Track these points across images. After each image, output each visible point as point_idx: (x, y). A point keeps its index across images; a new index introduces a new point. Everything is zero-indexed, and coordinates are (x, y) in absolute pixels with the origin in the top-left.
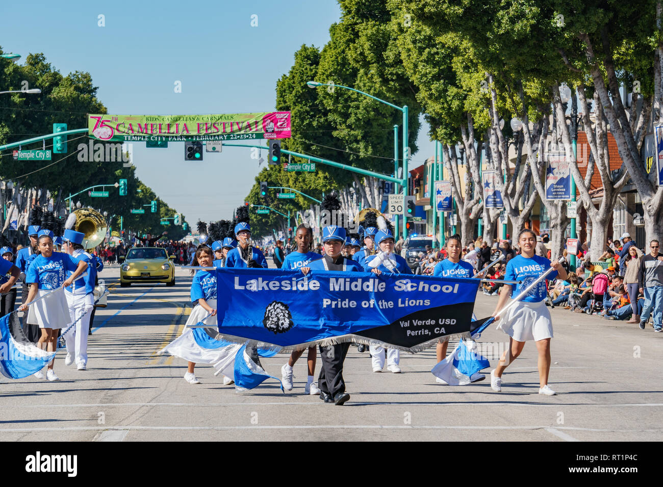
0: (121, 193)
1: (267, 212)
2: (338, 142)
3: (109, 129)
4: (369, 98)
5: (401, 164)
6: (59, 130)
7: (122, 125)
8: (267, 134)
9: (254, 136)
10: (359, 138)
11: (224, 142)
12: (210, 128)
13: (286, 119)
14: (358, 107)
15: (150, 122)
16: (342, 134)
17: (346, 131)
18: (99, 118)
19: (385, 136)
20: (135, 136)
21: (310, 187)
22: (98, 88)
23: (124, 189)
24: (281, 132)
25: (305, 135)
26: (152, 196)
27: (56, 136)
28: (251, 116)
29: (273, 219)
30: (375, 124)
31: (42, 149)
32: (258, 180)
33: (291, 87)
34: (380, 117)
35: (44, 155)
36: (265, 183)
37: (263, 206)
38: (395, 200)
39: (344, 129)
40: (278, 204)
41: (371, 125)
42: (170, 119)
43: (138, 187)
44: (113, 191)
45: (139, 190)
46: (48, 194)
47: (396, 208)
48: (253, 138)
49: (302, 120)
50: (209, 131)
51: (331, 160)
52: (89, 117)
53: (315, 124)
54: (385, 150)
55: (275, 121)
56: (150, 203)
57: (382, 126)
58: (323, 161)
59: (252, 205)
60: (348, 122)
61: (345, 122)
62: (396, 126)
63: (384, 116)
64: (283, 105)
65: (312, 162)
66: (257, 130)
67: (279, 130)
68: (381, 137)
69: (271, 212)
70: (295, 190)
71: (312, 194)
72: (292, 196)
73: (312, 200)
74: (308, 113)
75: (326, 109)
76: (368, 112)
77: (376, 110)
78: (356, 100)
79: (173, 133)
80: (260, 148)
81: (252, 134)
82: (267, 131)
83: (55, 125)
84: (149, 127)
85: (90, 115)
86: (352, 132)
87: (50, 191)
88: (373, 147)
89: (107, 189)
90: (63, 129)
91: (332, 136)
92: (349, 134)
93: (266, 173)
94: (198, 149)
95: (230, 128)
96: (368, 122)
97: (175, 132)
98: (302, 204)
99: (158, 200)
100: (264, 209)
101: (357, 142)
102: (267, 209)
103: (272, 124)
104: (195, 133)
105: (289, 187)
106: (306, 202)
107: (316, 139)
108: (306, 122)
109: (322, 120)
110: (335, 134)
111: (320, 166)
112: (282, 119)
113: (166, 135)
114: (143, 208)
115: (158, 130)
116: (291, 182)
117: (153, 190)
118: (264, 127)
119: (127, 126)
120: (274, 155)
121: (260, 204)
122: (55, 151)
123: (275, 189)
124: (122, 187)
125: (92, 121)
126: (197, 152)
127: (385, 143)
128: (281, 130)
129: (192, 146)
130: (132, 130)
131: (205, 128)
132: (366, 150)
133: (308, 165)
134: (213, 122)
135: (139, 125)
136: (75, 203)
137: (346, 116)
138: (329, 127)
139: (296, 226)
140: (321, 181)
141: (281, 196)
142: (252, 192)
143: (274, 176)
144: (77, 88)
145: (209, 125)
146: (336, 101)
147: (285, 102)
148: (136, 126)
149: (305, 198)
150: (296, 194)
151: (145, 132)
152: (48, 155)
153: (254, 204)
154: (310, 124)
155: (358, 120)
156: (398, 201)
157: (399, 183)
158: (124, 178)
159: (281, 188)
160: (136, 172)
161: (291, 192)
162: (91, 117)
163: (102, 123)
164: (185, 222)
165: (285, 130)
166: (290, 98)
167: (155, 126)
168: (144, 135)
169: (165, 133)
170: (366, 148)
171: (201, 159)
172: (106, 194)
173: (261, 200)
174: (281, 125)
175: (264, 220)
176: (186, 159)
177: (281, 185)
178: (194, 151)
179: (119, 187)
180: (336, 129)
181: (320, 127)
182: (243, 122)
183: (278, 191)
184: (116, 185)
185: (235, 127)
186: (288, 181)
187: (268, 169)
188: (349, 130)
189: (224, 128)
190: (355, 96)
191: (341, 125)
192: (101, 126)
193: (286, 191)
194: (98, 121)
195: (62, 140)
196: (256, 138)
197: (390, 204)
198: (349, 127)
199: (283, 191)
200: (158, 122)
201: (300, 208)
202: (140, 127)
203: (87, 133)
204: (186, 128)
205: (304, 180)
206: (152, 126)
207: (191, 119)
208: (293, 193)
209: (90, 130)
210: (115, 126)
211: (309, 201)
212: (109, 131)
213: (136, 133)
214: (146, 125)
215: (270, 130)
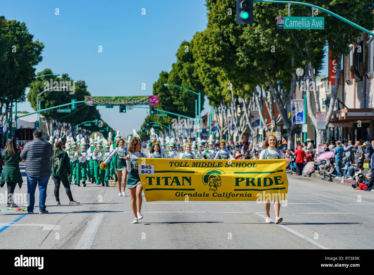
0: (96, 124)
2: (176, 106)
4: (186, 90)
5: (198, 114)
6: (74, 101)
7: (97, 100)
10: (183, 104)
11: (134, 106)
12: (129, 101)
13: (156, 98)
14: (182, 94)
15: (107, 99)
16: (177, 103)
22: (87, 86)
24: (155, 102)
25: (163, 104)
26: (107, 125)
27: (73, 104)
28: (144, 97)
30: (188, 100)
31: (68, 109)
32: (146, 120)
33: (158, 86)
35: (68, 111)
36: (148, 121)
42: (114, 98)
46: (69, 125)
50: (129, 102)
51: (173, 113)
53: (167, 99)
54: (192, 109)
55: (153, 99)
56: (106, 128)
57: (191, 100)
58: (170, 113)
59: (143, 129)
60: (179, 99)
62: (196, 100)
63: (192, 97)
64: (155, 93)
65: (166, 113)
66: (146, 102)
68: (191, 104)
72: (158, 126)
74: (164, 95)
75: (170, 94)
76: (186, 95)
77: (189, 95)
78: (182, 91)
79: (115, 103)
80: (147, 108)
81: (144, 103)
82: (149, 102)
83: (72, 100)
84: (107, 101)
85: (85, 96)
86: (180, 103)
87: (70, 123)
89: (91, 123)
90: (75, 101)
91: (173, 104)
93: (149, 117)
95: (136, 101)
96: (186, 99)
99: (109, 127)
101: (182, 106)
103: (151, 100)
104: (124, 103)
107: (167, 105)
108: (164, 99)
109: (169, 98)
110: (174, 103)
111: (168, 115)
113: (113, 103)
114: (104, 130)
115: (110, 102)
116: (158, 121)
119: (99, 100)
120: (152, 111)
122: (72, 109)
123: (152, 123)
124: (96, 122)
125: (86, 98)
129: (122, 107)
130: (101, 102)
131: (127, 101)
133: (164, 114)
134: (130, 99)
136: (79, 128)
137: (178, 96)
138: (172, 100)
140: (169, 120)
143: (151, 118)
144: (80, 86)
146: (174, 92)
147: (156, 91)
149: (163, 126)
150: (160, 125)
151: (105, 102)
152: (70, 111)
154: (165, 100)
157: (197, 121)
158: (97, 119)
166: (158, 90)
170: (185, 108)
171: (125, 112)
172: (90, 125)
174: (155, 100)
176: (120, 112)
177: (154, 122)
178: (123, 109)
180: (174, 101)
181: (169, 100)
182: (141, 99)
184: (94, 121)
185: (138, 101)
186: (156, 120)
189: (134, 101)
190: (181, 89)
192: (89, 100)
194: (88, 98)
195: (75, 105)
198: (179, 101)
199: (155, 124)
200: (110, 99)
201: (161, 130)
202: (103, 100)
203: (84, 103)
204: (120, 101)
205: (162, 120)
206: (108, 100)
207: (122, 98)
208: (158, 124)
209: (85, 101)
210: (94, 100)
211: (164, 127)
212: (92, 102)
213: (102, 103)
214: (106, 100)
215: (151, 102)
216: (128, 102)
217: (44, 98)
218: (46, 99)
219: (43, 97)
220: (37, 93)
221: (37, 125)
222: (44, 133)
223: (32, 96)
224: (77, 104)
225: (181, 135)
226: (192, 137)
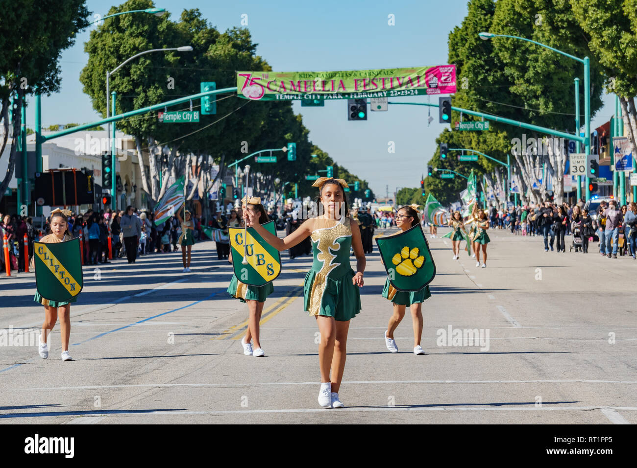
0: (290, 157)
1: (452, 176)
2: (517, 99)
3: (259, 88)
4: (548, 50)
5: (582, 122)
6: (207, 89)
7: (274, 83)
8: (430, 90)
9: (416, 92)
10: (539, 93)
12: (368, 84)
13: (451, 73)
14: (536, 60)
15: (303, 79)
16: (520, 89)
17: (524, 86)
18: (249, 75)
19: (567, 92)
20: (287, 95)
21: (492, 148)
22: (257, 44)
23: (293, 153)
24: (445, 87)
25: (479, 91)
26: (329, 161)
27: (204, 96)
28: (412, 70)
29: (459, 183)
30: (555, 78)
31: (189, 110)
32: (438, 141)
33: (464, 40)
34: (561, 70)
35: (192, 117)
36: (446, 145)
37: (448, 170)
38: (576, 159)
39: (522, 84)
40: (464, 168)
41: (551, 79)
42: (325, 76)
43: (312, 151)
44: (282, 156)
45: (314, 155)
46: (210, 159)
47: (578, 169)
48: (415, 94)
49: (476, 75)
50: (368, 88)
51: (509, 118)
52: (238, 75)
53: (490, 79)
54: (567, 106)
55: (439, 76)
56: (326, 169)
57: (563, 80)
58: (497, 118)
59: (436, 170)
60: (526, 76)
61: (523, 77)
62: (576, 79)
63: (565, 69)
64: (455, 59)
65: (486, 119)
66: (419, 86)
67: (444, 85)
68: (562, 92)
69: (456, 177)
70: (478, 152)
71: (496, 156)
72: (475, 158)
73: (497, 163)
74: (482, 67)
75: (501, 62)
76: (548, 65)
77: (556, 63)
78: (535, 52)
79: (329, 91)
80: (429, 105)
81: (414, 90)
82: (429, 87)
83: (202, 84)
84: (303, 85)
85: (239, 73)
86: (531, 87)
87: (213, 157)
88: (553, 104)
89: (274, 154)
90: (211, 89)
91: (509, 92)
92: (527, 90)
93: (447, 135)
94: (362, 108)
95: (390, 84)
96: (548, 76)
97: (331, 89)
98: (486, 166)
99: (335, 166)
100: (449, 173)
101: (537, 98)
102: (452, 173)
103: (435, 79)
104: (353, 90)
105: (472, 148)
106: (490, 165)
107: (492, 96)
108: (480, 77)
109: (499, 74)
110: (512, 89)
112: (446, 73)
113: (321, 92)
114: (319, 174)
115: (312, 88)
116: (474, 144)
117: (330, 156)
118: (427, 82)
119: (279, 84)
120: (445, 113)
121: (444, 168)
122: (203, 113)
123: (457, 151)
124: (291, 151)
125: (241, 79)
126: (361, 111)
127: (567, 98)
128: (446, 85)
129: (355, 105)
130: (284, 87)
131: (362, 84)
132: (547, 107)
133: (482, 123)
134: (372, 77)
135: (292, 82)
136: (242, 169)
137: (524, 69)
138: (507, 82)
139: (482, 191)
140: (501, 141)
141: (462, 158)
142: (435, 155)
143: (455, 137)
144: (235, 46)
145: (367, 81)
146: (513, 54)
147: (457, 56)
148: (288, 84)
149: (489, 160)
150: (479, 156)
151: (298, 89)
153: (438, 168)
154: (485, 80)
155: (537, 73)
156: (581, 160)
157: (580, 142)
158: (294, 142)
159: (462, 150)
160: (309, 135)
161: (473, 154)
162: (240, 75)
163: (252, 81)
164: (367, 188)
165: (450, 84)
166: (463, 51)
167: (308, 84)
168: (297, 93)
169: (320, 90)
170: (546, 104)
171: (365, 118)
172: (273, 160)
173: (445, 164)
174: (445, 80)
175: (449, 185)
176: (349, 119)
177: (463, 147)
178: (357, 110)
179: (288, 151)
180: (513, 84)
181: (496, 82)
182: (403, 78)
183: (459, 153)
184: (284, 149)
185: (396, 83)
186: (470, 143)
187: (450, 130)
188: (527, 85)
189: (384, 84)
190: (533, 48)
191: (518, 79)
192: (251, 84)
193: (468, 153)
194: (248, 79)
195: (210, 100)
196: (419, 94)
197: (571, 165)
198: (528, 81)
199: (465, 153)
200: (311, 79)
201: (484, 171)
202: (293, 84)
203: (236, 92)
204: (342, 85)
205: (485, 142)
206: (306, 83)
207: (348, 75)
208: (475, 154)
209: (239, 88)
210: (266, 84)
211: (493, 163)
212: (259, 90)
213: (288, 91)
214: (299, 82)
215: (434, 86)
216: (365, 86)
217: (129, 81)
218: (135, 84)
219: (126, 79)
220: (111, 67)
221: (106, 162)
222: (135, 186)
223: (95, 76)
224: (218, 96)
225: (538, 184)
226: (568, 189)
